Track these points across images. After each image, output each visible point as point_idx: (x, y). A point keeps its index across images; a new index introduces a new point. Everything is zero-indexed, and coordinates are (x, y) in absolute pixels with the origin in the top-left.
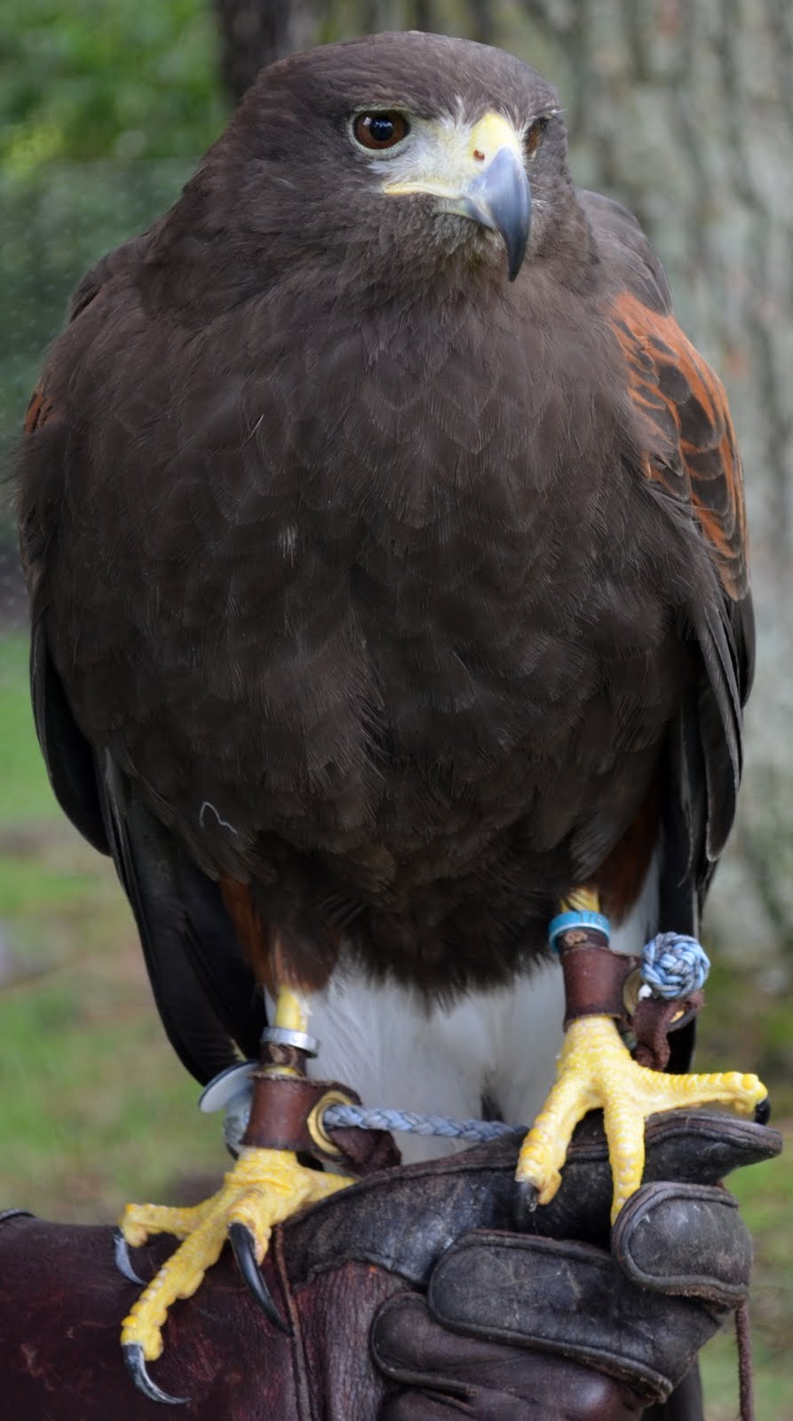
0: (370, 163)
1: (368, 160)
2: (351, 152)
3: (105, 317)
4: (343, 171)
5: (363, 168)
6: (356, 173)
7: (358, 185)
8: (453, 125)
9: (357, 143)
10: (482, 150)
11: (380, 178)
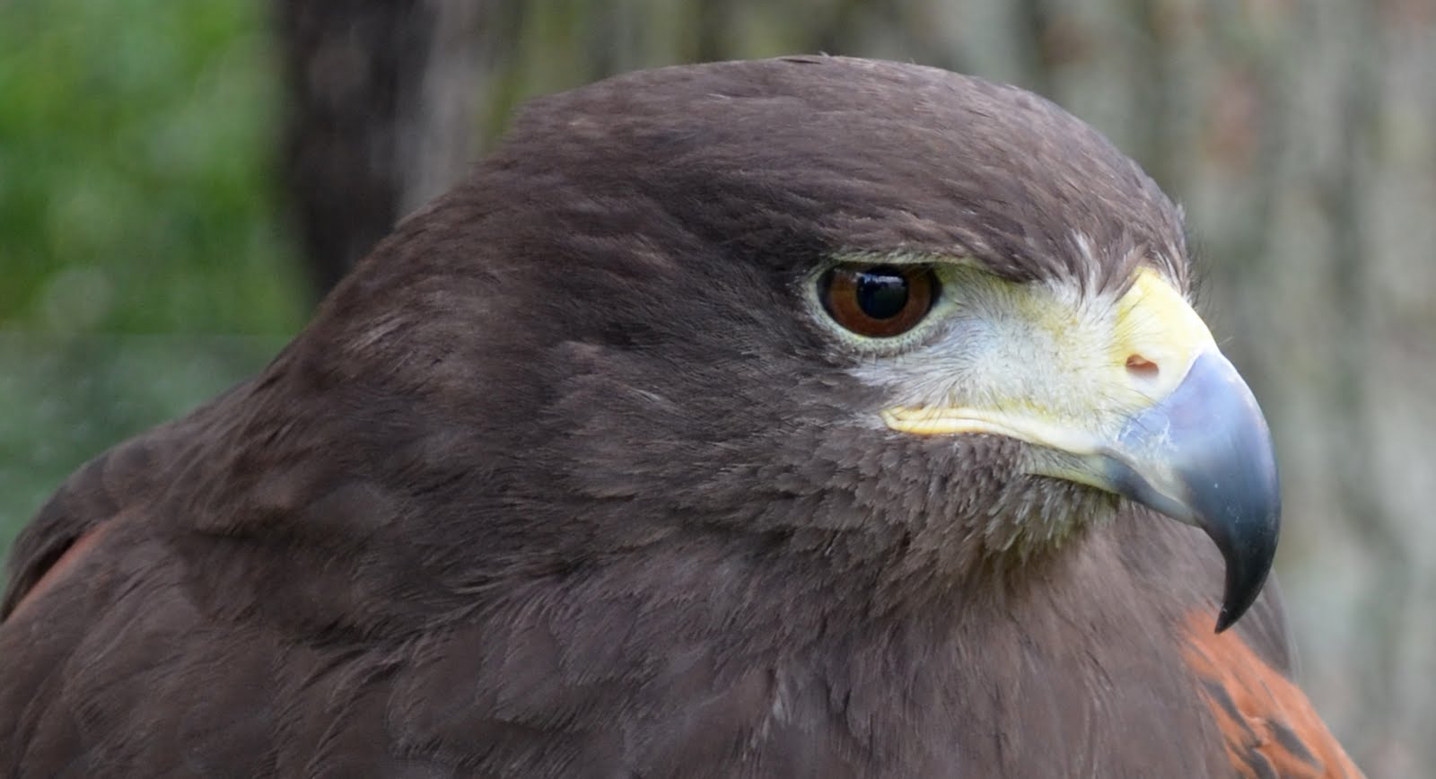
0: (853, 364)
1: (851, 358)
2: (815, 341)
3: (104, 596)
4: (796, 382)
5: (841, 376)
6: (828, 388)
7: (833, 413)
8: (1075, 294)
9: (829, 323)
10: (1149, 354)
11: (879, 396)
